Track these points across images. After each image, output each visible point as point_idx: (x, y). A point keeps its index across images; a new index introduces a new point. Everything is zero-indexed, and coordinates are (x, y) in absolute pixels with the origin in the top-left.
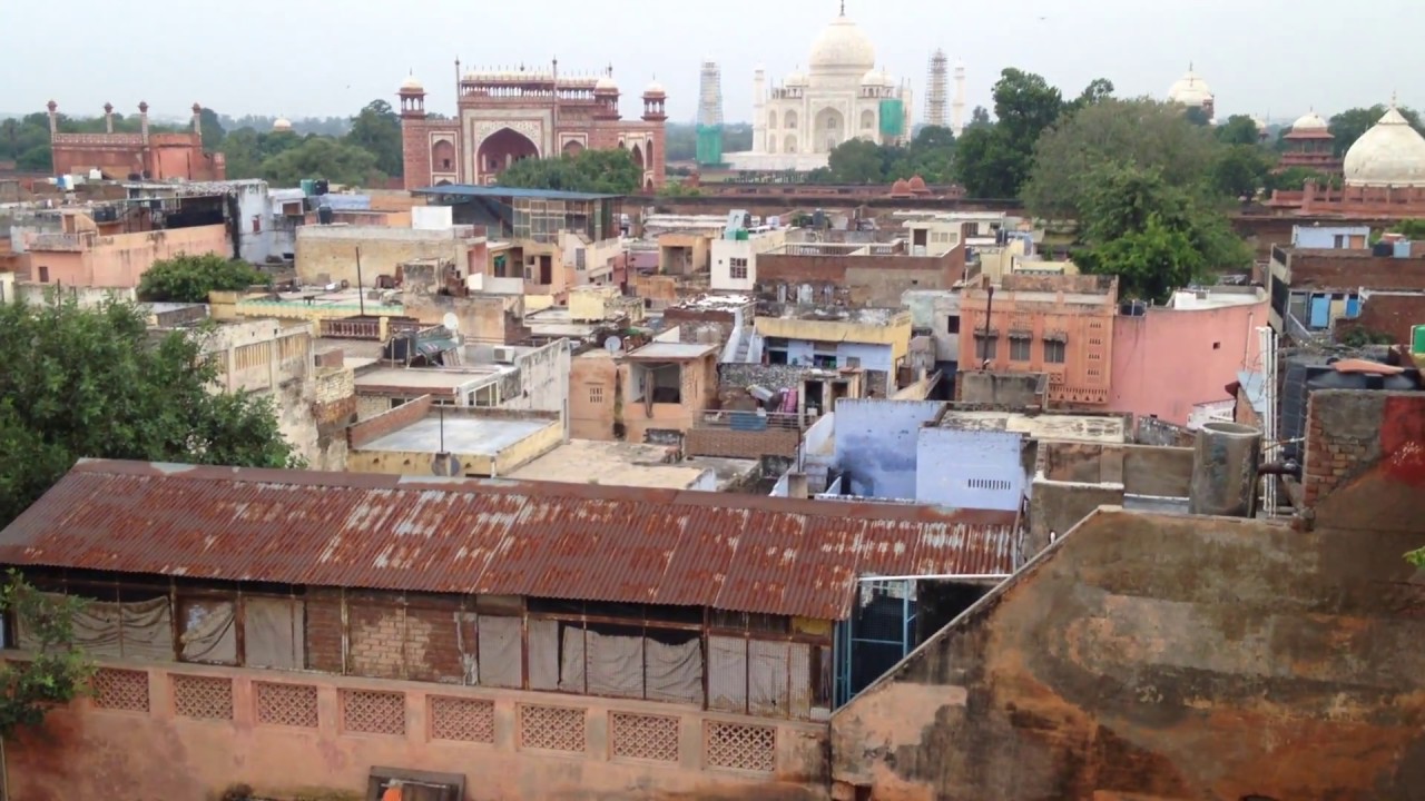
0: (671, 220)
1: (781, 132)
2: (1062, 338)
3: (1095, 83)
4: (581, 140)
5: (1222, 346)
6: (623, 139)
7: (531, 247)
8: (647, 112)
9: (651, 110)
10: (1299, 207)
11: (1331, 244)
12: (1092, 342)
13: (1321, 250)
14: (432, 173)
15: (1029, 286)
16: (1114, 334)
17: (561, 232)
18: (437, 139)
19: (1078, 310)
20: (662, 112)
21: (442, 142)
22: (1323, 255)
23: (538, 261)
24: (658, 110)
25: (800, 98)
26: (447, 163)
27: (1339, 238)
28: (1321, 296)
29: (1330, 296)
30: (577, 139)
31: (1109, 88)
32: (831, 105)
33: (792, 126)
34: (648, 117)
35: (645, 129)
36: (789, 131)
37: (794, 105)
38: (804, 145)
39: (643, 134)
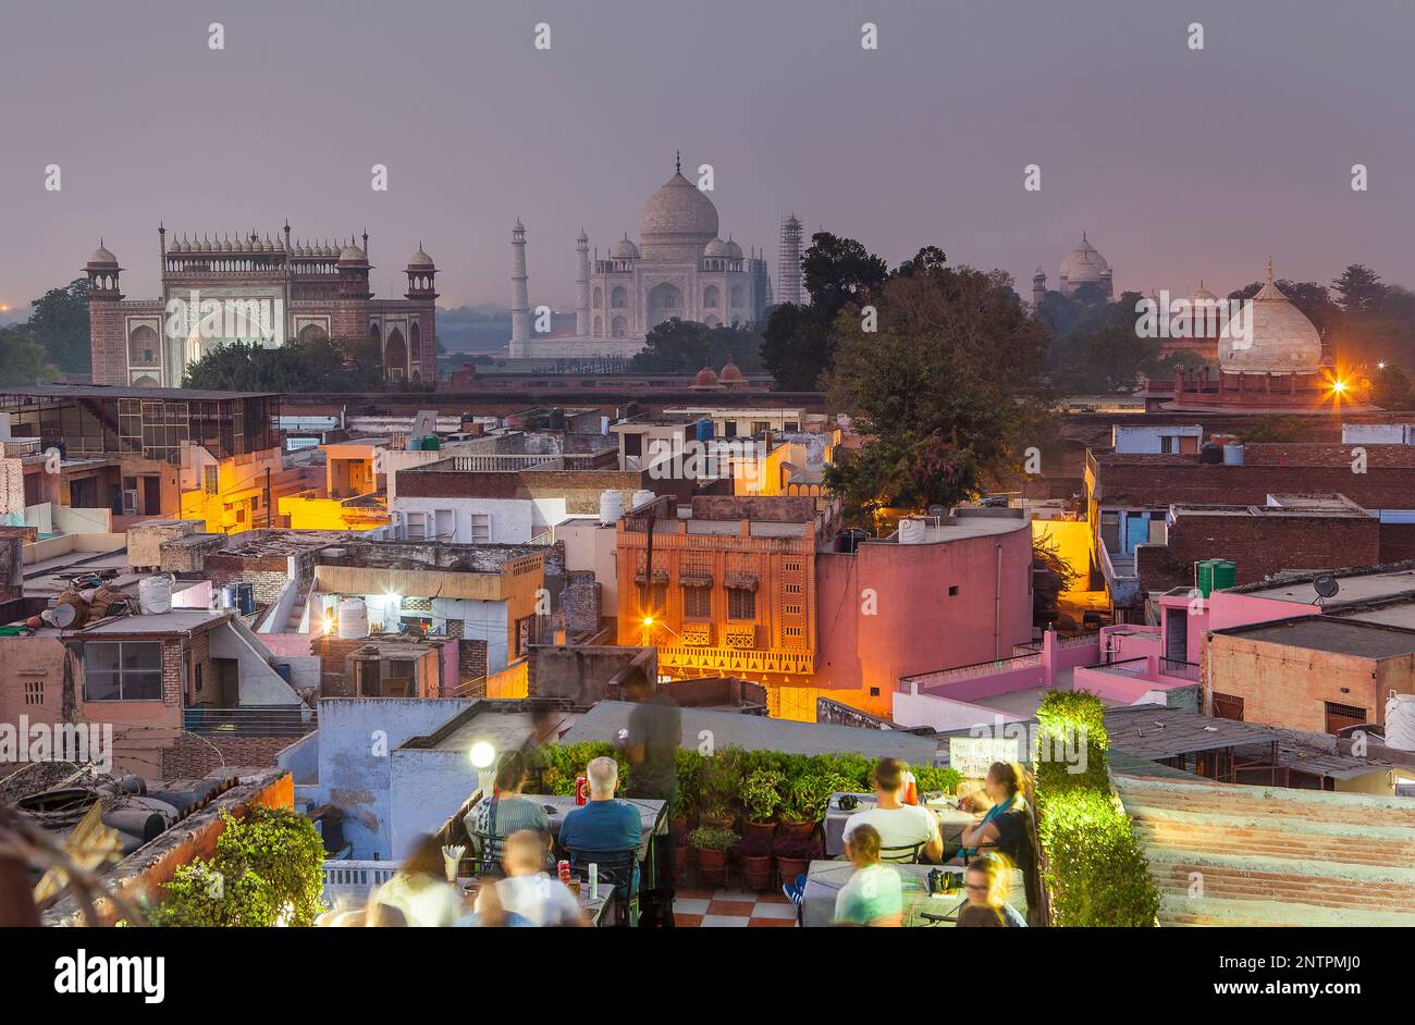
0: (383, 424)
1: (604, 312)
2: (748, 584)
3: (923, 251)
4: (322, 324)
5: (960, 591)
6: (377, 322)
7: (134, 465)
8: (412, 289)
9: (417, 287)
10: (1171, 399)
11: (1156, 448)
12: (790, 589)
13: (1140, 457)
14: (129, 368)
15: (727, 511)
16: (818, 577)
17: (184, 443)
18: (135, 325)
19: (769, 546)
20: (432, 289)
21: (140, 329)
22: (1144, 462)
23: (141, 484)
24: (426, 287)
25: (630, 272)
26: (149, 355)
27: (1166, 441)
28: (1138, 515)
29: (1149, 515)
30: (316, 323)
31: (941, 257)
32: (667, 280)
33: (621, 305)
34: (413, 295)
35: (410, 309)
36: (616, 311)
37: (623, 281)
38: (636, 329)
39: (405, 316)
